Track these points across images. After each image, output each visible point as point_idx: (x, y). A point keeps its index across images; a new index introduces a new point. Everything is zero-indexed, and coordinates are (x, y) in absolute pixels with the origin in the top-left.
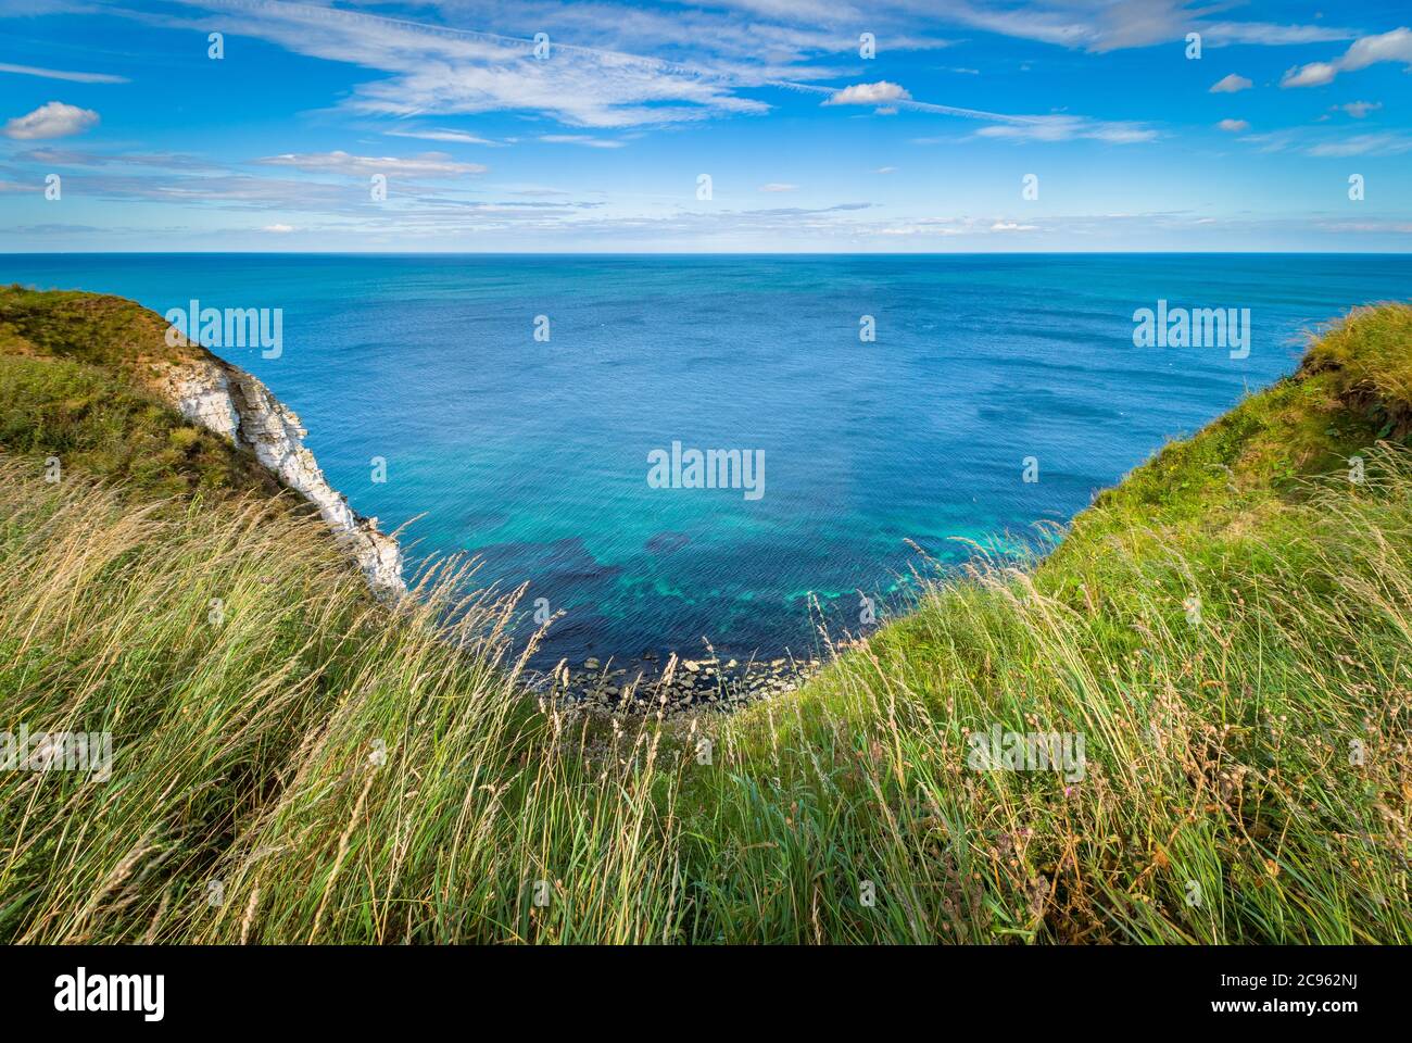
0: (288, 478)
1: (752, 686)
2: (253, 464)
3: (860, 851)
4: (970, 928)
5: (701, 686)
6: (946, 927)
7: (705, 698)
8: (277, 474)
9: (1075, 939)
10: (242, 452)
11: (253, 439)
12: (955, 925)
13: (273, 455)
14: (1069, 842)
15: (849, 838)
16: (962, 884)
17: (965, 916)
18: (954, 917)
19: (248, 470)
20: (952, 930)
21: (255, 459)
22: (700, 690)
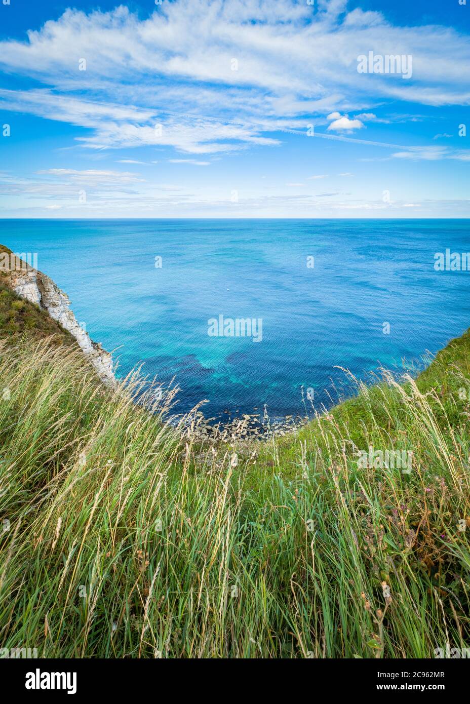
0: (62, 324)
1: (276, 428)
2: (48, 318)
3: (326, 511)
4: (377, 550)
5: (251, 427)
6: (366, 548)
7: (253, 433)
8: (58, 322)
9: (426, 557)
10: (43, 311)
11: (47, 305)
12: (370, 548)
13: (55, 314)
14: (426, 513)
15: (321, 505)
16: (374, 530)
17: (375, 544)
18: (370, 544)
19: (46, 320)
20: (368, 550)
21: (48, 315)
22: (251, 429)
